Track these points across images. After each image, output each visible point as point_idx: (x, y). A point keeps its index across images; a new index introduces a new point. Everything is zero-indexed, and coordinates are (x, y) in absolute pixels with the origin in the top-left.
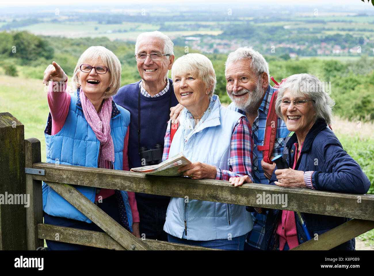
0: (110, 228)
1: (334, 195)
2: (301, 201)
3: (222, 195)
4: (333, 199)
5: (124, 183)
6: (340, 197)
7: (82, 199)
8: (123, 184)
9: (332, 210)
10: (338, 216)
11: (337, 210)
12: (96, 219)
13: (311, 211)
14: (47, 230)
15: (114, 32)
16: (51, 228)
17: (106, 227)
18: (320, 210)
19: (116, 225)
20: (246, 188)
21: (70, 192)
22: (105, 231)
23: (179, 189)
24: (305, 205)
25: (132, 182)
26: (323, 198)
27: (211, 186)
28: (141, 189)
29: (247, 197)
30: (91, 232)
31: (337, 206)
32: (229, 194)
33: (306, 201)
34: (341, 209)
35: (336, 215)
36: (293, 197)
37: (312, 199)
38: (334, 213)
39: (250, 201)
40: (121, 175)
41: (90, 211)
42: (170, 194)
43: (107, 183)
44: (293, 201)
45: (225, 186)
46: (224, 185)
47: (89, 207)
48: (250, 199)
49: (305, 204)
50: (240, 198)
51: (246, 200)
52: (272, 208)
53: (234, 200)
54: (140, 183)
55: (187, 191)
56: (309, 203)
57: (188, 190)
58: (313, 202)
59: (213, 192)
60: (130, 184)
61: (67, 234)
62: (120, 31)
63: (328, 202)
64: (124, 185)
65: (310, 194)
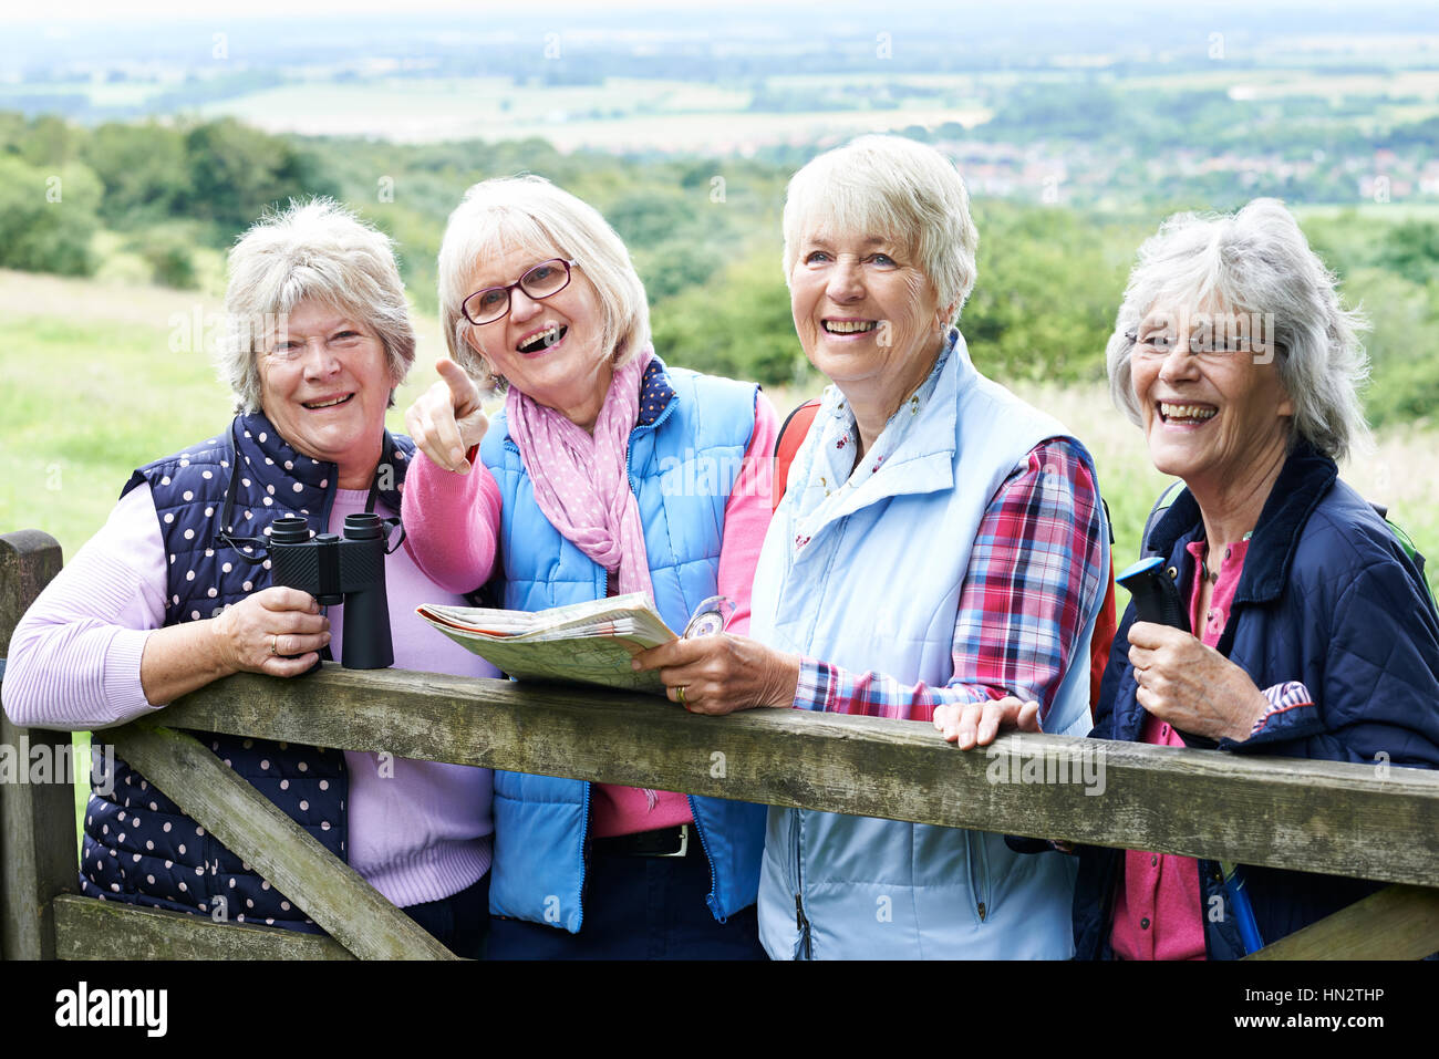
0: (349, 918)
1: (1307, 776)
2: (1163, 805)
3: (818, 776)
4: (1304, 794)
5: (404, 725)
6: (1334, 787)
7: (233, 794)
8: (398, 726)
9: (1300, 843)
10: (1327, 872)
11: (1323, 846)
12: (291, 877)
13: (1204, 846)
14: (91, 924)
15: (575, 117)
16: (109, 916)
17: (334, 915)
18: (1244, 844)
19: (373, 904)
20: (924, 745)
21: (182, 762)
22: (331, 930)
23: (634, 750)
24: (1179, 824)
25: (436, 721)
26: (1259, 792)
27: (773, 736)
28: (476, 749)
29: (929, 788)
30: (272, 934)
31: (1320, 827)
32: (848, 771)
33: (1183, 804)
34: (1337, 839)
35: (1316, 868)
36: (1128, 786)
37: (1210, 794)
38: (1310, 859)
39: (940, 804)
40: (392, 689)
41: (267, 844)
42: (598, 774)
43: (334, 722)
44: (1126, 803)
45: (831, 739)
46: (828, 734)
47: (260, 827)
48: (938, 794)
49: (1182, 817)
50: (896, 792)
51: (922, 799)
52: (1035, 836)
53: (872, 796)
54: (469, 724)
55: (668, 757)
56: (1196, 812)
57: (673, 754)
58: (1216, 811)
59: (782, 762)
60: (429, 729)
61: (176, 940)
62: (595, 115)
63: (1279, 807)
64: (403, 732)
65: (1201, 772)
